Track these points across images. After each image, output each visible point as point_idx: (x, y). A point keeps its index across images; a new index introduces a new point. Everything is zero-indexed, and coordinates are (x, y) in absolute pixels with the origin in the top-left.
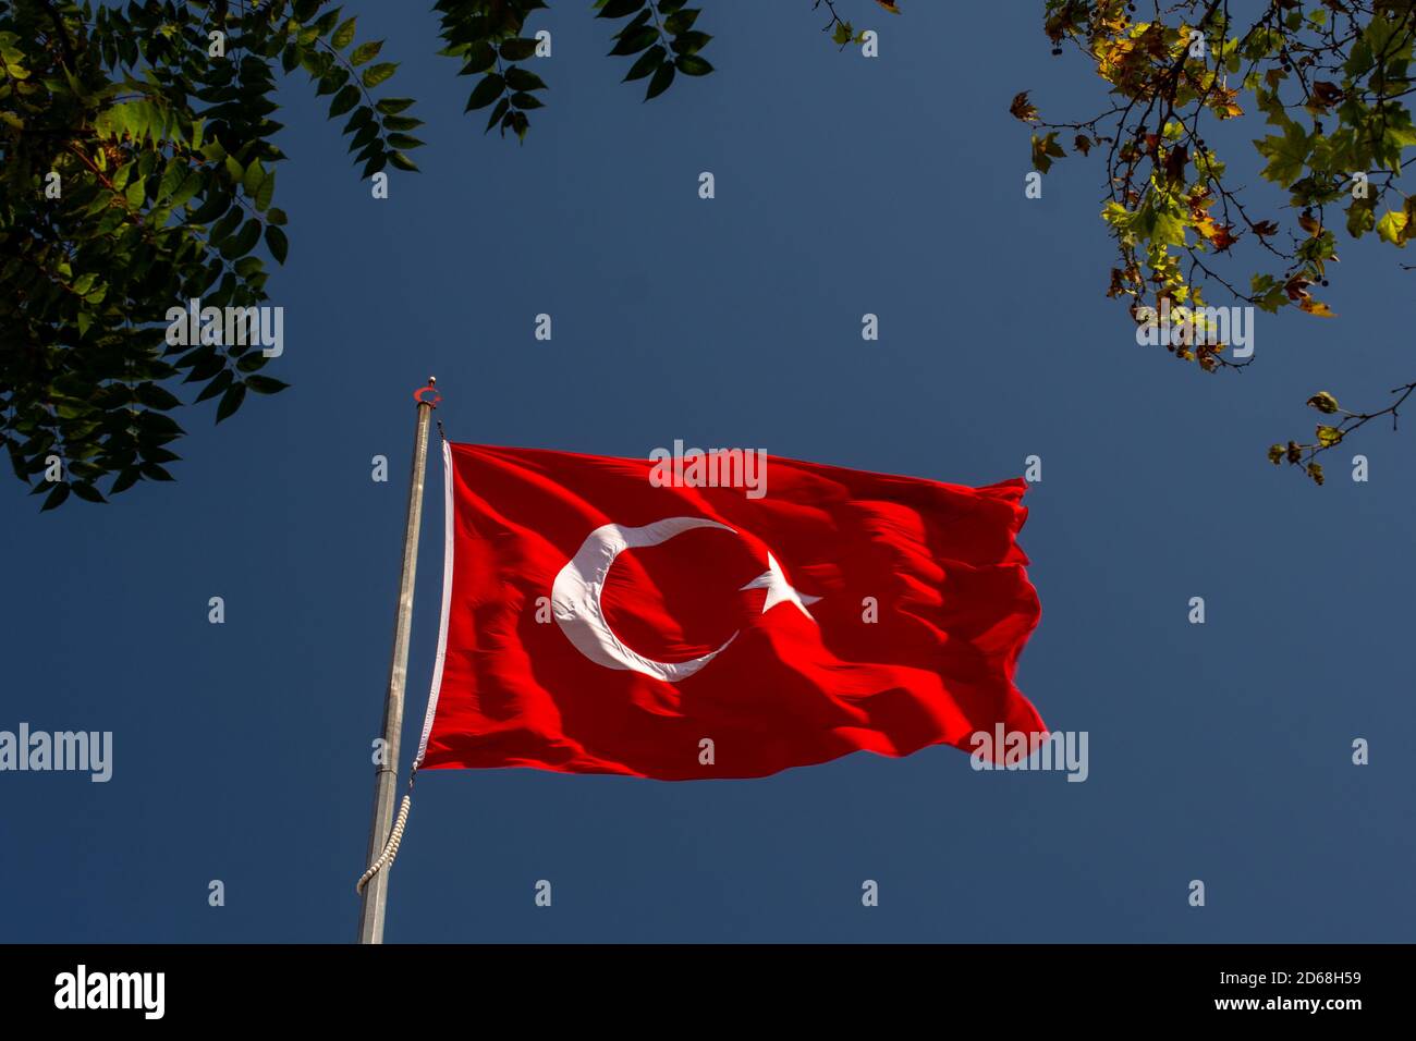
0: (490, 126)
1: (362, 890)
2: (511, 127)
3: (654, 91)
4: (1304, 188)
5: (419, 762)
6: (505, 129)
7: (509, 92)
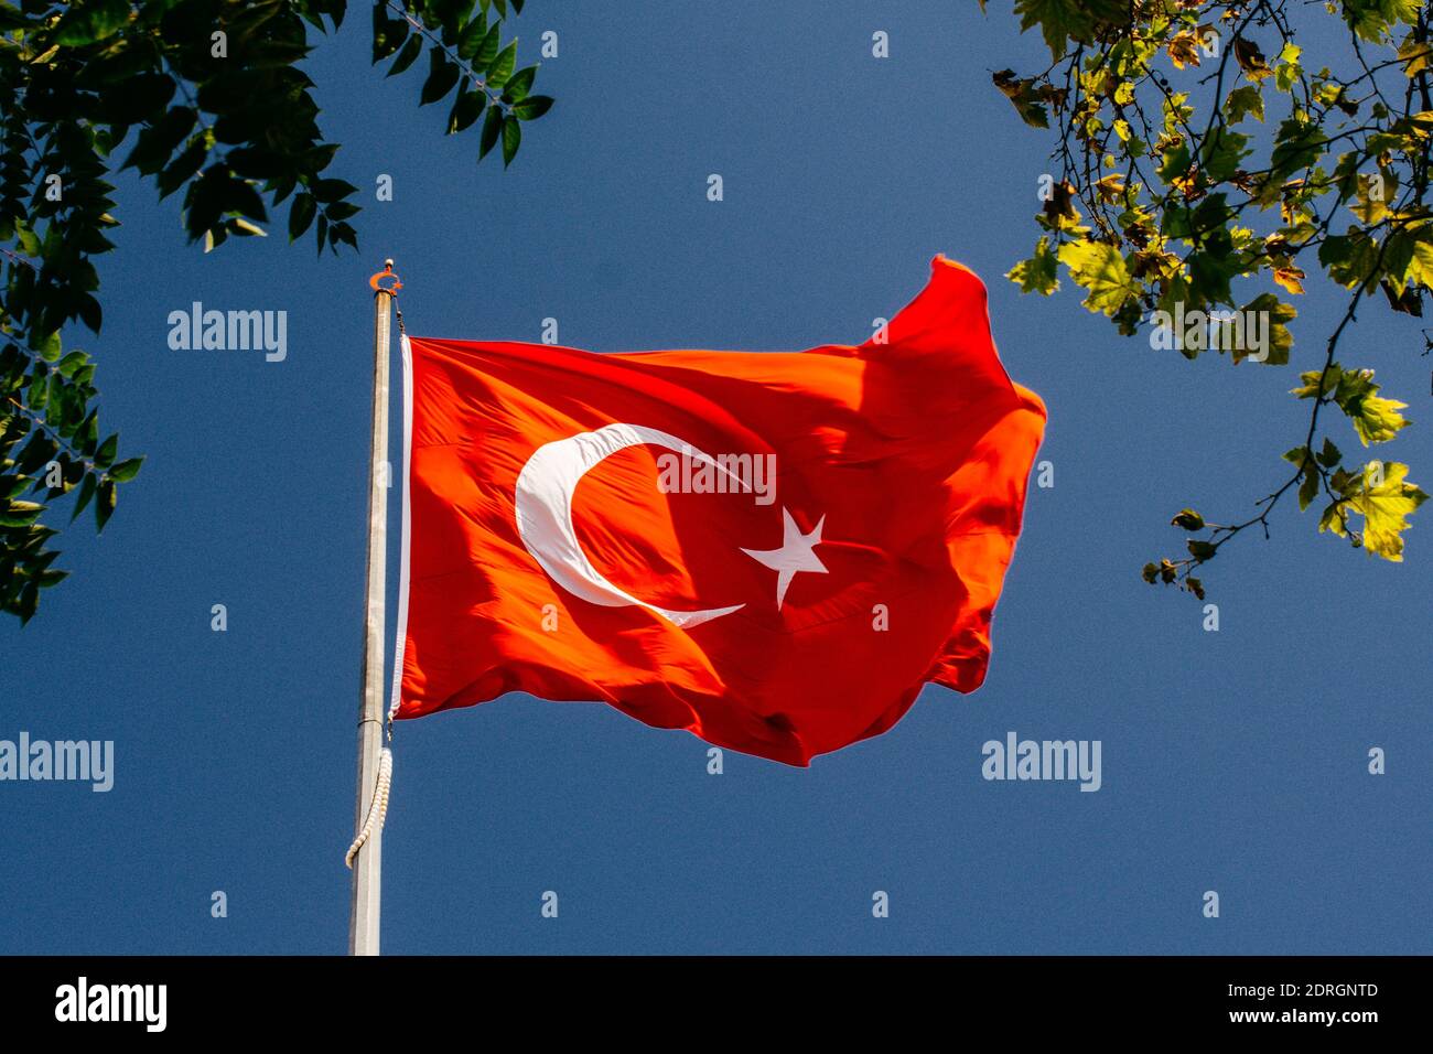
0: (320, 251)
1: (352, 863)
2: (340, 240)
3: (509, 156)
4: (1127, 316)
5: (395, 712)
6: (336, 246)
7: (322, 207)
